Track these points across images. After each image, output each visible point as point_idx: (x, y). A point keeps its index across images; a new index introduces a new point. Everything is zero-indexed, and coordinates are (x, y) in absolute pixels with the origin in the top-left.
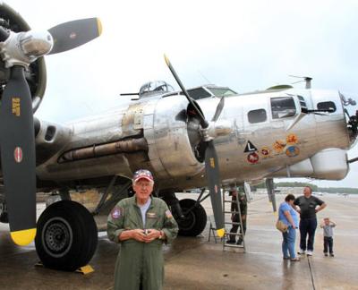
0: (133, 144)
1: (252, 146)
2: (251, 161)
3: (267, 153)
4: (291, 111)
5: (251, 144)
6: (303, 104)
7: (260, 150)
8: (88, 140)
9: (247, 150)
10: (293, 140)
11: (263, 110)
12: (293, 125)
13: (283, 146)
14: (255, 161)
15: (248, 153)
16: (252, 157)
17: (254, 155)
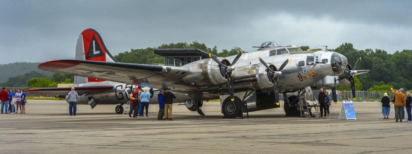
0: (253, 79)
1: (300, 75)
2: (301, 80)
3: (306, 78)
4: (313, 62)
5: (300, 74)
6: (317, 60)
7: (303, 77)
8: (240, 77)
9: (298, 76)
10: (314, 73)
11: (304, 61)
12: (313, 67)
13: (311, 75)
14: (302, 80)
15: (299, 77)
16: (301, 79)
17: (301, 78)
